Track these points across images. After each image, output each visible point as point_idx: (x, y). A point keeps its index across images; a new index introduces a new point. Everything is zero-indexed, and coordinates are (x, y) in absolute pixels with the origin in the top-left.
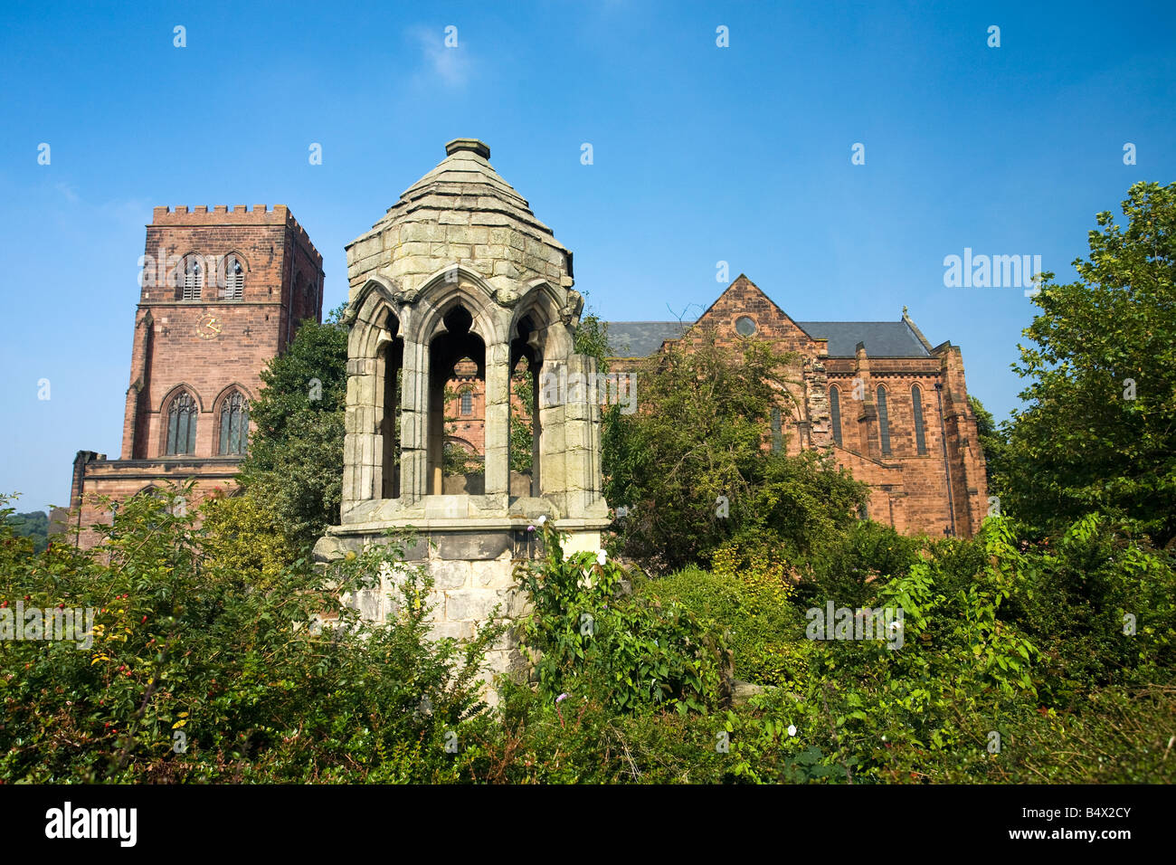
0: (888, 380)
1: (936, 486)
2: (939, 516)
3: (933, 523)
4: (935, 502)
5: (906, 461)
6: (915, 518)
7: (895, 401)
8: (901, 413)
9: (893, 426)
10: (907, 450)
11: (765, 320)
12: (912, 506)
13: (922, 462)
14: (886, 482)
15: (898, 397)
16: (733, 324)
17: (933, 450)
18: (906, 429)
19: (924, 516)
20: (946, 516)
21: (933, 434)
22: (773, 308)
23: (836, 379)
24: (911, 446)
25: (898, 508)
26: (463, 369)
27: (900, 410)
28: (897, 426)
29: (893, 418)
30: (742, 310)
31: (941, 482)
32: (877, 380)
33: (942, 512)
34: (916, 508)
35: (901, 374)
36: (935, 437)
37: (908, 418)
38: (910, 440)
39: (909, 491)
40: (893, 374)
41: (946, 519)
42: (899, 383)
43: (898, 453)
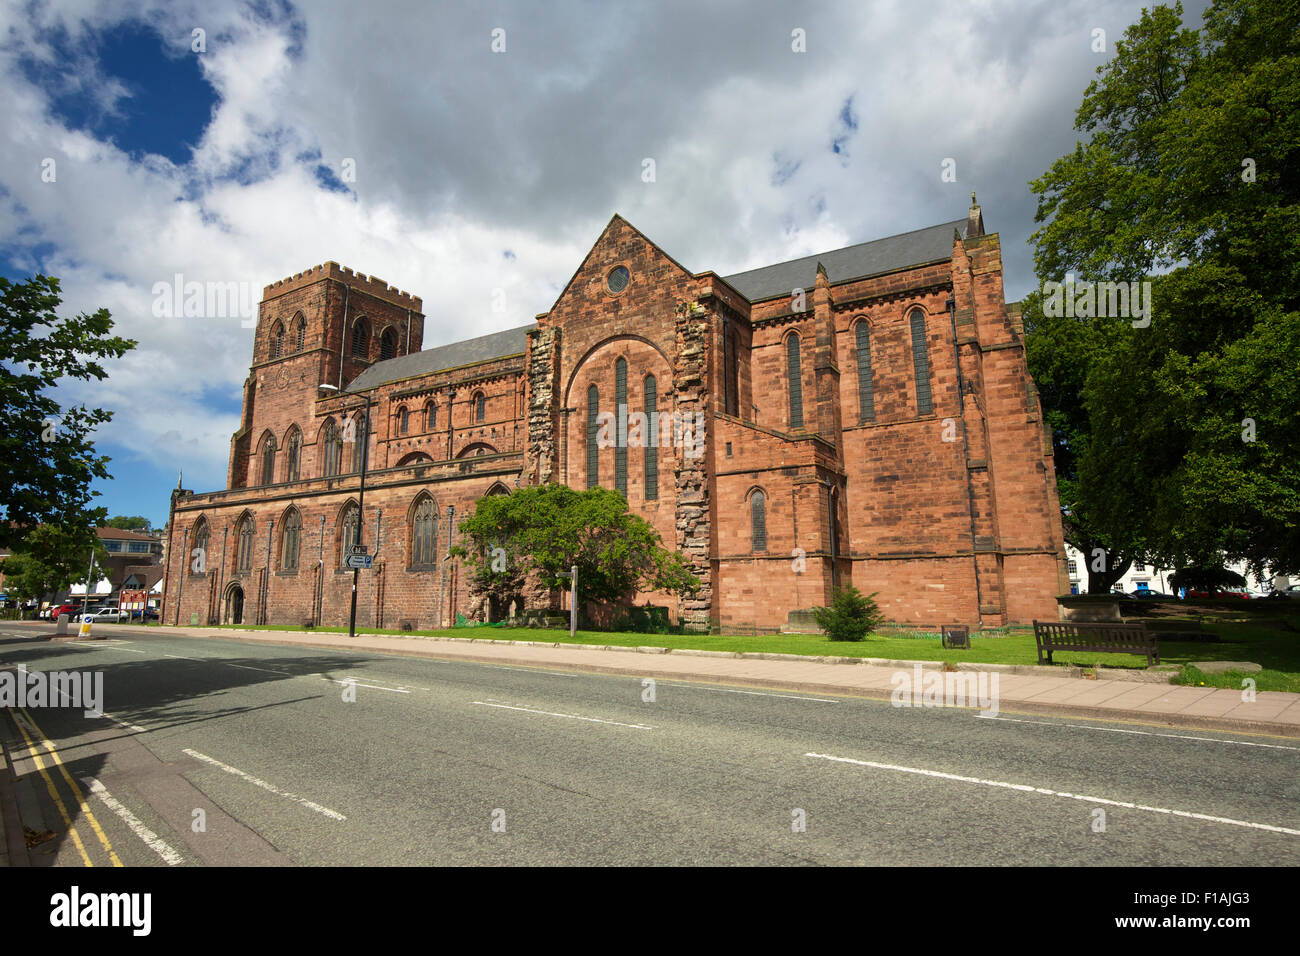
0: (870, 310)
1: (946, 463)
2: (950, 509)
3: (939, 521)
4: (941, 488)
5: (896, 428)
6: (909, 513)
7: (881, 340)
8: (890, 356)
9: (877, 377)
10: (898, 410)
11: (640, 266)
12: (905, 496)
13: (922, 427)
14: (789, 464)
15: (886, 332)
16: (605, 280)
17: (941, 405)
18: (896, 380)
19: (924, 511)
20: (962, 508)
21: (942, 381)
22: (648, 248)
23: (795, 323)
24: (904, 404)
25: (804, 501)
26: (428, 384)
27: (889, 351)
28: (882, 377)
29: (878, 365)
30: (615, 259)
31: (953, 455)
32: (853, 313)
33: (954, 503)
34: (911, 499)
35: (890, 298)
36: (947, 384)
37: (901, 362)
38: (904, 395)
39: (899, 473)
40: (874, 300)
41: (962, 514)
42: (888, 311)
43: (884, 417)
